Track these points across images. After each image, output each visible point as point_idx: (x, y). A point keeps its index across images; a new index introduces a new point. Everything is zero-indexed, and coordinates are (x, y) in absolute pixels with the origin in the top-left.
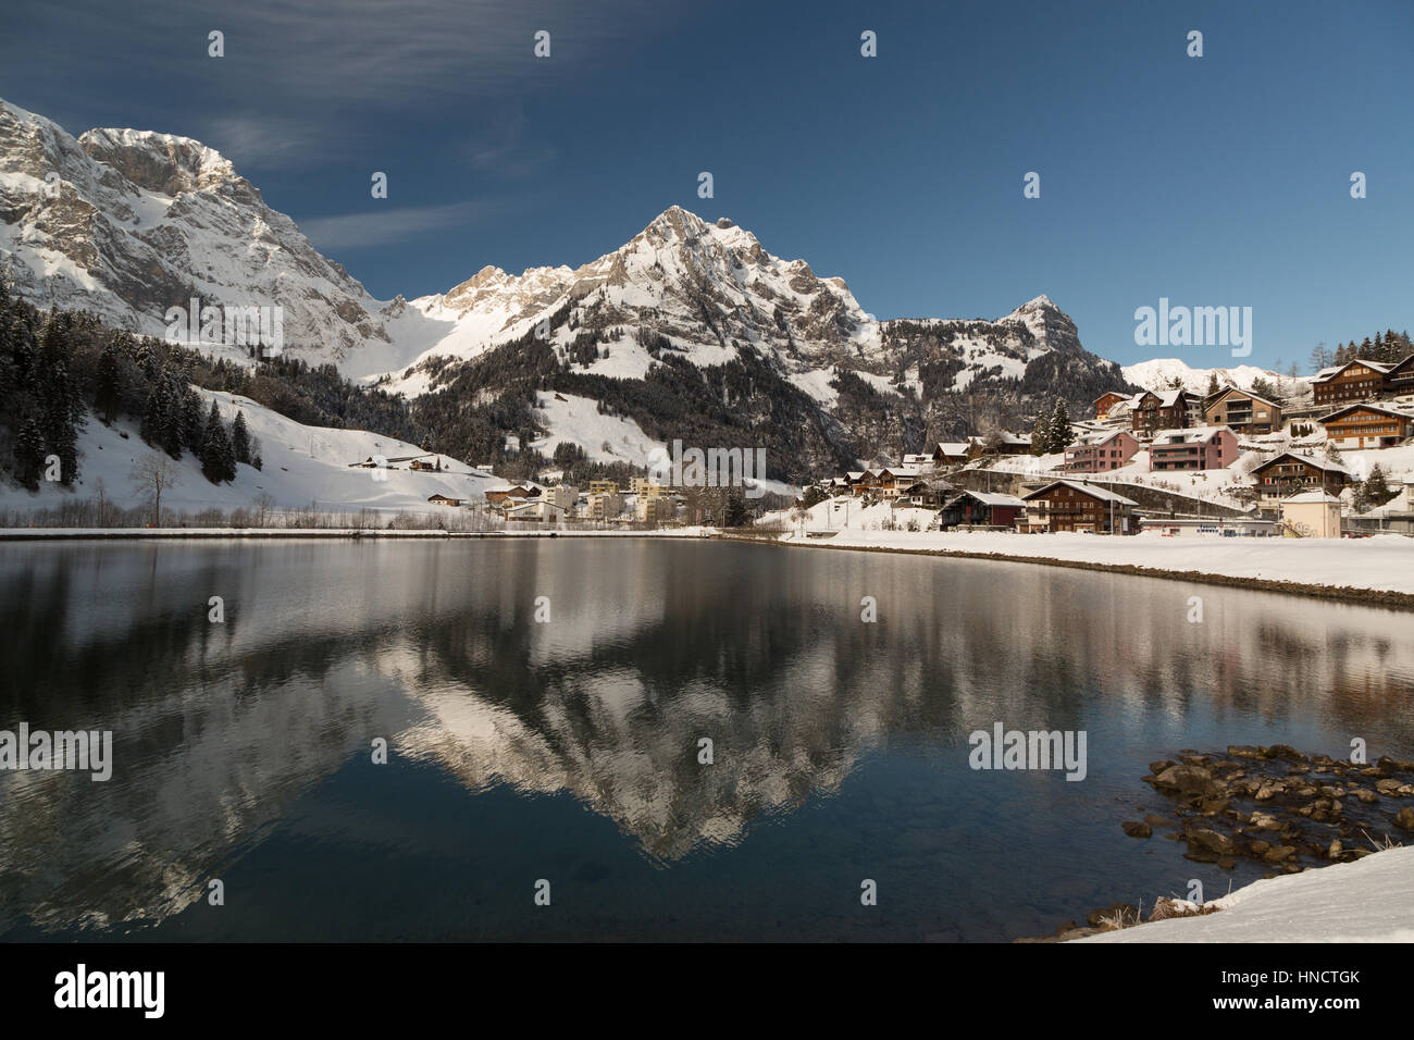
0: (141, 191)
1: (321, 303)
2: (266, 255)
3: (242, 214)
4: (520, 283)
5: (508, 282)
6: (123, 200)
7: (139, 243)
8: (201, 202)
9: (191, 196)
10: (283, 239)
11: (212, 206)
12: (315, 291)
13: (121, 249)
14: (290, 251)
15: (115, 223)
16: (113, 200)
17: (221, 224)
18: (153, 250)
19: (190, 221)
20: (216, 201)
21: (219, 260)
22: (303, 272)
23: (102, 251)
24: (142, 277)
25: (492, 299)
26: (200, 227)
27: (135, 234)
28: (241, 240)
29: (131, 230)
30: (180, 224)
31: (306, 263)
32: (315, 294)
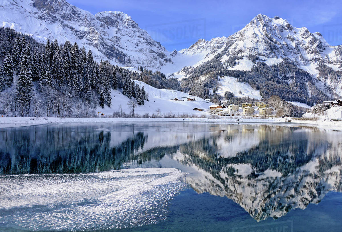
0: (109, 27)
1: (154, 54)
2: (140, 42)
3: (134, 31)
4: (210, 43)
5: (206, 43)
6: (105, 30)
7: (109, 41)
8: (124, 29)
9: (121, 27)
10: (144, 36)
11: (126, 29)
12: (153, 51)
13: (105, 44)
14: (146, 40)
15: (104, 37)
16: (103, 31)
17: (128, 34)
18: (113, 43)
19: (121, 34)
20: (127, 28)
21: (128, 44)
22: (149, 46)
23: (101, 44)
24: (111, 50)
25: (202, 49)
26: (123, 35)
27: (108, 39)
28: (134, 38)
29: (107, 38)
30: (119, 35)
31: (150, 43)
32: (152, 51)
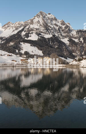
4: (15, 24)
5: (13, 24)
25: (10, 27)
